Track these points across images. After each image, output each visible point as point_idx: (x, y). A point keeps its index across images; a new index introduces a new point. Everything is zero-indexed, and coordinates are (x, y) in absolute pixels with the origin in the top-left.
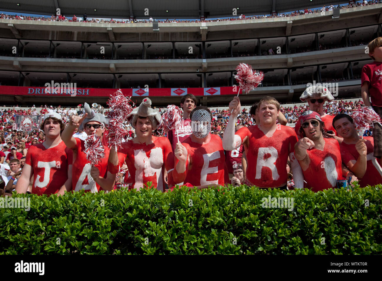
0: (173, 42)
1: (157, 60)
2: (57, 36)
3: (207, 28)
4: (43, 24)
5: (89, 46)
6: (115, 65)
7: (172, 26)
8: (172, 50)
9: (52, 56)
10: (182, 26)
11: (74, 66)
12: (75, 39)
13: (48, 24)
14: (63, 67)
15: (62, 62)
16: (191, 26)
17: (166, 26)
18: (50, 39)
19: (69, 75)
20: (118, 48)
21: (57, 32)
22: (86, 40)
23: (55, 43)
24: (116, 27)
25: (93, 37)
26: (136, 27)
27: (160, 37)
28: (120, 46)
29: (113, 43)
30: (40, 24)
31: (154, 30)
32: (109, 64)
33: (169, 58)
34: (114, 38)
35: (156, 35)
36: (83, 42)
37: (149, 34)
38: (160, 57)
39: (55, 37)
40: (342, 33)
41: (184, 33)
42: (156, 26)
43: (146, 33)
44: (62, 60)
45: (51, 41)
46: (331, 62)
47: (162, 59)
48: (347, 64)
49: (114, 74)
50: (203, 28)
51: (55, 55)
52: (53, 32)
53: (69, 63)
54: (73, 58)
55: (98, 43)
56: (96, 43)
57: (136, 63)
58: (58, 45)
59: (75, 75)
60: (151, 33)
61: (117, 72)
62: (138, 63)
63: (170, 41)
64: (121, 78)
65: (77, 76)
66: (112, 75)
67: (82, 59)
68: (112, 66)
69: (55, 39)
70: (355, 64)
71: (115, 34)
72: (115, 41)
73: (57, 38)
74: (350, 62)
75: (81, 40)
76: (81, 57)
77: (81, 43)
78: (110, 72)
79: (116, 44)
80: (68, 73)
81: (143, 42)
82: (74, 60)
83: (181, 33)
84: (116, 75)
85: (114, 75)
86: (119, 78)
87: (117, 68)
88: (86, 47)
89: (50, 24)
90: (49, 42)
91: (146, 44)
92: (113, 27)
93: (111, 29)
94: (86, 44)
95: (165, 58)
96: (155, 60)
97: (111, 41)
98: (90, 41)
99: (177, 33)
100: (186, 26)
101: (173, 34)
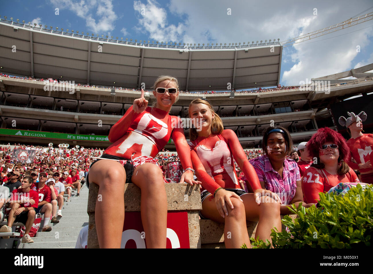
0: (124, 104)
1: (111, 115)
2: (35, 92)
3: (149, 96)
4: (27, 82)
5: (59, 101)
6: (79, 116)
7: (125, 92)
8: (122, 109)
9: (29, 107)
10: (132, 93)
11: (46, 115)
12: (49, 95)
13: (31, 83)
14: (37, 115)
15: (37, 112)
16: (138, 94)
17: (120, 92)
18: (29, 93)
19: (40, 122)
20: (82, 104)
21: (35, 89)
22: (57, 97)
23: (32, 96)
24: (83, 89)
25: (63, 95)
26: (98, 91)
27: (114, 99)
28: (83, 103)
29: (78, 100)
30: (24, 82)
31: (111, 94)
32: (74, 116)
33: (120, 115)
34: (80, 97)
35: (111, 98)
36: (55, 98)
37: (106, 97)
38: (113, 114)
39: (34, 92)
40: (234, 107)
41: (131, 98)
42: (113, 91)
43: (104, 96)
44: (37, 110)
45: (30, 95)
46: (228, 125)
47: (115, 115)
48: (237, 127)
49: (77, 123)
50: (147, 96)
51: (31, 105)
52: (32, 89)
53: (41, 112)
54: (47, 109)
55: (67, 100)
56: (66, 99)
57: (95, 116)
58: (35, 98)
59: (45, 122)
60: (107, 96)
61: (79, 122)
62: (96, 117)
63: (121, 102)
64: (81, 127)
65: (47, 122)
66: (75, 124)
67: (53, 110)
68: (76, 117)
69: (33, 94)
70: (242, 128)
71: (81, 94)
72: (80, 99)
73: (35, 93)
74: (239, 126)
75: (54, 96)
76: (53, 108)
77: (53, 99)
78: (73, 121)
79: (80, 102)
80: (40, 120)
81: (101, 102)
82: (47, 111)
83: (129, 98)
84: (78, 124)
85: (77, 125)
86: (80, 126)
87: (79, 119)
88: (57, 102)
89: (32, 83)
90: (28, 96)
91: (103, 103)
92: (81, 89)
93: (79, 90)
94: (57, 100)
95: (117, 115)
96: (109, 115)
97: (77, 99)
98: (61, 97)
99: (126, 97)
100: (135, 93)
101: (124, 98)
